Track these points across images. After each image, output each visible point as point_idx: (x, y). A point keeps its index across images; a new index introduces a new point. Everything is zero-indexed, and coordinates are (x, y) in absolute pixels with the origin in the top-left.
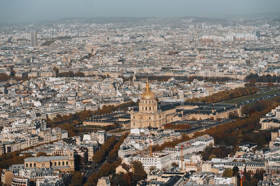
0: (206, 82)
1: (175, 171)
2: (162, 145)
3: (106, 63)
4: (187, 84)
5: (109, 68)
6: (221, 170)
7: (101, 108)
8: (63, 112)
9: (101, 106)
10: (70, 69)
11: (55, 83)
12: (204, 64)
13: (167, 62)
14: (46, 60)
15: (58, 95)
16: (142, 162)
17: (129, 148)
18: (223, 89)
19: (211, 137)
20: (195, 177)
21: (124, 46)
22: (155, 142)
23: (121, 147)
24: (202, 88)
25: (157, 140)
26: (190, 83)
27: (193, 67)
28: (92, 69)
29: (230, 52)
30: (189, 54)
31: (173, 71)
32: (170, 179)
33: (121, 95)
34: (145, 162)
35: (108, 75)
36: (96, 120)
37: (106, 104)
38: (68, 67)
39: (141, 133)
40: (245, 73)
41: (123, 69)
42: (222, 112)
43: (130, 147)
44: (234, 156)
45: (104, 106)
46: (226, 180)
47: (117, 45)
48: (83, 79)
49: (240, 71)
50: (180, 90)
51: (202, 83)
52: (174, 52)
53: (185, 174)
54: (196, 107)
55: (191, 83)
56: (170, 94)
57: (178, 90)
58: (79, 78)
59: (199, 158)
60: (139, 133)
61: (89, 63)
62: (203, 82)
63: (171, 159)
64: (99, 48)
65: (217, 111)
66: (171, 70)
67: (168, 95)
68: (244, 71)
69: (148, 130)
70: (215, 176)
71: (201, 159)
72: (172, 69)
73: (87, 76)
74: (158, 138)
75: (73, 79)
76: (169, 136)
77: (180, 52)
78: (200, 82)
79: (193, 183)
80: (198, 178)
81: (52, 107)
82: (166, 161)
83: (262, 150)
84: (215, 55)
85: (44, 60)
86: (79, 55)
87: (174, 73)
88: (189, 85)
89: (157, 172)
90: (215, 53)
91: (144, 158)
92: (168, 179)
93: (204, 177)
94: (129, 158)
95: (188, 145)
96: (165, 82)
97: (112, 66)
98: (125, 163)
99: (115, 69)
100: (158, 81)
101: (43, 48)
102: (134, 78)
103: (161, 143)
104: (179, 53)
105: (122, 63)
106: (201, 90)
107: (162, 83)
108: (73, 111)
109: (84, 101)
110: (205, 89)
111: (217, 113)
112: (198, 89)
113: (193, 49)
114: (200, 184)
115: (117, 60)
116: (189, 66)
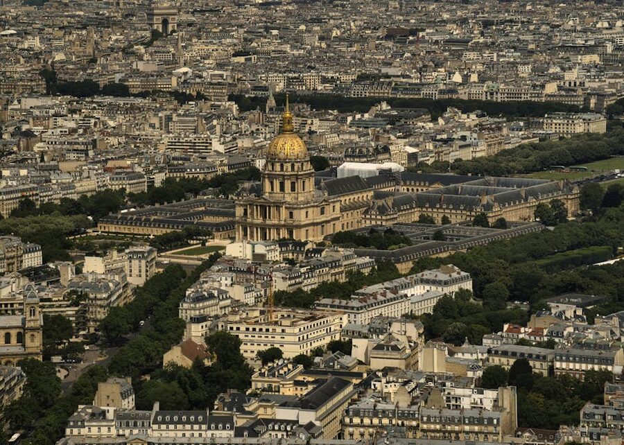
0: (483, 116)
1: (337, 367)
2: (312, 290)
3: (199, 58)
4: (425, 122)
5: (205, 74)
6: (474, 369)
7: (158, 184)
8: (41, 194)
9: (159, 178)
10: (89, 75)
11: (37, 112)
12: (490, 65)
13: (377, 57)
14: (19, 47)
15: (39, 146)
16: (241, 337)
17: (211, 296)
18: (534, 137)
19: (463, 274)
20: (387, 382)
21: (261, 12)
22: (293, 282)
23: (187, 293)
24: (467, 134)
25: (299, 277)
26: (434, 120)
27: (454, 73)
28: (152, 76)
29: (579, 28)
30: (448, 37)
31: (390, 83)
32: (314, 389)
33: (221, 149)
34: (250, 338)
35: (198, 93)
36: (136, 219)
37: (175, 175)
38: (84, 70)
39: (255, 256)
40: (614, 91)
41: (244, 78)
42: (515, 203)
43: (216, 295)
44: (522, 330)
45: (167, 181)
46: (481, 396)
47: (241, 10)
48: (121, 101)
49: (599, 84)
50: (399, 138)
51: (471, 119)
52: (403, 29)
53: (365, 376)
54: (438, 186)
55: (437, 120)
56: (364, 150)
57: (393, 137)
58: (109, 99)
59: (412, 330)
60: (249, 256)
61: (146, 57)
62: (473, 116)
63: (329, 332)
64: (185, 17)
65: (496, 200)
66: (383, 83)
67: (360, 151)
68: (611, 85)
69: (279, 250)
70: (447, 384)
71: (420, 335)
72: (387, 80)
73: (135, 96)
74: (303, 270)
75: (93, 102)
76: (336, 267)
77: (423, 30)
78: (465, 116)
79: (379, 402)
80: (396, 389)
81: (12, 178)
82: (313, 335)
83: (618, 316)
84: (529, 37)
85: (14, 44)
86: (121, 34)
87: (394, 89)
88: (431, 125)
89: (282, 368)
90: (531, 31)
91: (248, 326)
92: (310, 387)
93: (413, 385)
94: (204, 324)
95: (390, 295)
96: (358, 116)
97: (214, 69)
98: (193, 339)
99: (221, 76)
100: (340, 112)
101: (19, 13)
102: (272, 102)
103: (309, 285)
104: (421, 34)
105: (246, 59)
106: (464, 138)
107: (350, 119)
108: (73, 191)
109: (110, 164)
110: (475, 135)
111: (496, 204)
112: (455, 136)
113: (464, 21)
114: (400, 405)
115: (231, 50)
116: (443, 70)
